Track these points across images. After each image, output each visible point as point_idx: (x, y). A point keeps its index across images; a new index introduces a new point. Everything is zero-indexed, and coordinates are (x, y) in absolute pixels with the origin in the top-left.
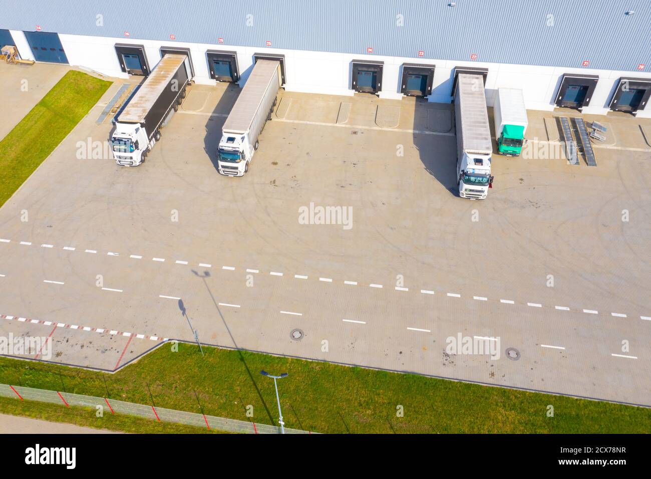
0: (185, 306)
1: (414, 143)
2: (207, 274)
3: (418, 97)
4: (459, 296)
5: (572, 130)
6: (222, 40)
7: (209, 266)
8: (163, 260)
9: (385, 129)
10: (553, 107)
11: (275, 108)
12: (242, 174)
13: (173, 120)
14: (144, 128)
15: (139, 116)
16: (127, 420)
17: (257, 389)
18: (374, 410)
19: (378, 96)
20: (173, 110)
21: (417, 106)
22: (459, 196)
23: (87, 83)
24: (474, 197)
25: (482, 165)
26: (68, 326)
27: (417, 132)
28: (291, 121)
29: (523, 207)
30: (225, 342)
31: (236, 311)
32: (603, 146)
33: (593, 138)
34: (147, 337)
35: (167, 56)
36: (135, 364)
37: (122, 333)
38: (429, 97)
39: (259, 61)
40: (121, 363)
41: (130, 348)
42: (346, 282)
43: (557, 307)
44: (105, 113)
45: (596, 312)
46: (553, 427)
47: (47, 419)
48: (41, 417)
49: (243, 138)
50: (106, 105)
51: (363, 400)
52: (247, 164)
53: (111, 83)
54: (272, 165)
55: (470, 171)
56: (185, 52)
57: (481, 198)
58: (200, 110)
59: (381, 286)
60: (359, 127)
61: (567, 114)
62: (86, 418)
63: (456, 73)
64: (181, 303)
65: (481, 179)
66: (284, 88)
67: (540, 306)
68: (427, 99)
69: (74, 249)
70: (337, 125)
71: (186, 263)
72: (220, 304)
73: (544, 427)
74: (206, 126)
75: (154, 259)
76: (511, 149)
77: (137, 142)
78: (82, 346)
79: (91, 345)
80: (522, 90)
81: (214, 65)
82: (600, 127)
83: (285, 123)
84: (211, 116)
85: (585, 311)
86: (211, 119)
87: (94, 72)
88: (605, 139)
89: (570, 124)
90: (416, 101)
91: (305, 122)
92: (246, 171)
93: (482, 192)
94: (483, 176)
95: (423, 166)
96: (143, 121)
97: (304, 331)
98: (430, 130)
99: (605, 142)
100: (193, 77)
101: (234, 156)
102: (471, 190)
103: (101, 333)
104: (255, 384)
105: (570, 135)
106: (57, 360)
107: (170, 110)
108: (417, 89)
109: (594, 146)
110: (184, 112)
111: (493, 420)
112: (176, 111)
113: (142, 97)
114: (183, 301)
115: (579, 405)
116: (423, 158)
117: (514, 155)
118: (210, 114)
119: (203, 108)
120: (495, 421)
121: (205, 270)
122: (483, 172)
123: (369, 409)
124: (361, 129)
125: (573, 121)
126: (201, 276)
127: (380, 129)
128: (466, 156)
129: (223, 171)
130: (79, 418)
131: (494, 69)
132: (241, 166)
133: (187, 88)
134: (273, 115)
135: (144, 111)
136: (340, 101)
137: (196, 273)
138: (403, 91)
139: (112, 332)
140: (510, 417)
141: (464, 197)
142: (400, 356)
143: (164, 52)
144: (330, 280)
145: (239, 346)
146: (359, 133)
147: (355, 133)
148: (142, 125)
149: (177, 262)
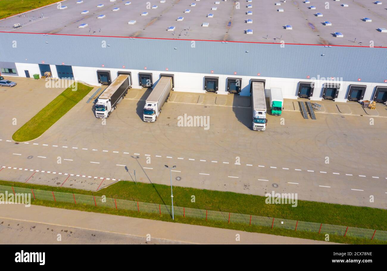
0: (128, 168)
1: (233, 111)
2: (138, 157)
3: (235, 93)
4: (252, 165)
5: (305, 106)
6: (146, 68)
7: (139, 154)
8: (118, 152)
9: (220, 105)
10: (296, 97)
11: (169, 98)
12: (154, 121)
13: (122, 102)
14: (110, 102)
15: (108, 97)
16: (102, 209)
17: (160, 197)
18: (213, 205)
19: (217, 93)
20: (122, 98)
21: (234, 97)
22: (253, 130)
23: (82, 87)
24: (259, 130)
25: (262, 114)
26: (75, 175)
27: (234, 107)
28: (176, 102)
29: (282, 134)
30: (146, 181)
31: (151, 170)
32: (320, 112)
33: (315, 109)
34: (111, 179)
35: (120, 75)
36: (106, 188)
37: (100, 178)
38: (240, 93)
39: (162, 77)
40: (99, 188)
41: (103, 183)
42: (201, 160)
43: (296, 170)
44: (90, 99)
45: (313, 171)
46: (291, 210)
47: (66, 208)
48: (63, 208)
49: (155, 105)
50: (90, 96)
51: (207, 201)
52: (156, 117)
53: (93, 88)
54: (168, 119)
55: (257, 117)
56: (129, 74)
57: (263, 130)
58: (134, 98)
59: (217, 162)
60: (207, 105)
61: (303, 100)
62: (84, 208)
63: (252, 82)
64: (126, 168)
65: (262, 121)
66: (173, 90)
67: (288, 169)
68: (239, 94)
69: (77, 148)
70: (198, 104)
71: (128, 153)
72: (144, 168)
73: (288, 210)
74: (137, 104)
75: (114, 152)
76: (277, 112)
77: (107, 107)
78: (82, 182)
79: (86, 182)
80: (281, 89)
81: (141, 79)
82: (318, 105)
83: (174, 103)
84: (139, 101)
85: (308, 171)
86: (139, 102)
87: (85, 83)
88: (320, 109)
89: (305, 104)
90: (234, 95)
91: (183, 103)
92: (156, 120)
93: (263, 127)
94: (263, 119)
95: (237, 119)
96: (110, 98)
97: (182, 177)
98: (240, 106)
99: (320, 111)
100: (131, 85)
101: (151, 112)
102: (258, 126)
103: (90, 178)
104: (159, 195)
105: (304, 108)
106: (71, 187)
107: (121, 97)
108: (234, 90)
109: (315, 112)
110: (126, 99)
111: (265, 208)
112: (123, 98)
113: (109, 90)
114: (127, 167)
115: (304, 203)
116: (237, 116)
117: (278, 115)
118: (139, 100)
119: (135, 98)
120: (266, 208)
121: (137, 156)
122: (262, 118)
123: (211, 204)
124: (209, 106)
125: (306, 103)
126: (135, 158)
127: (217, 105)
128: (255, 111)
129: (146, 119)
130: (80, 208)
131: (268, 80)
132: (153, 117)
133: (129, 90)
134: (168, 100)
135: (110, 95)
136: (199, 95)
137: (133, 157)
138: (228, 90)
139: (95, 178)
140: (273, 207)
141: (255, 129)
142: (225, 186)
143: (119, 73)
144: (194, 160)
145: (153, 182)
146: (208, 107)
147: (206, 107)
148: (110, 100)
149: (124, 153)
